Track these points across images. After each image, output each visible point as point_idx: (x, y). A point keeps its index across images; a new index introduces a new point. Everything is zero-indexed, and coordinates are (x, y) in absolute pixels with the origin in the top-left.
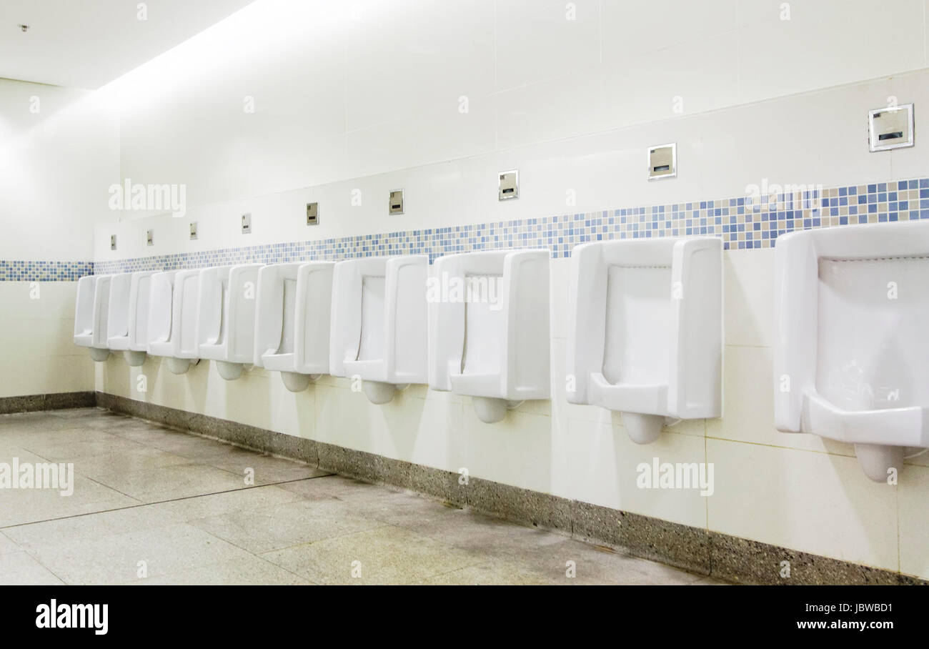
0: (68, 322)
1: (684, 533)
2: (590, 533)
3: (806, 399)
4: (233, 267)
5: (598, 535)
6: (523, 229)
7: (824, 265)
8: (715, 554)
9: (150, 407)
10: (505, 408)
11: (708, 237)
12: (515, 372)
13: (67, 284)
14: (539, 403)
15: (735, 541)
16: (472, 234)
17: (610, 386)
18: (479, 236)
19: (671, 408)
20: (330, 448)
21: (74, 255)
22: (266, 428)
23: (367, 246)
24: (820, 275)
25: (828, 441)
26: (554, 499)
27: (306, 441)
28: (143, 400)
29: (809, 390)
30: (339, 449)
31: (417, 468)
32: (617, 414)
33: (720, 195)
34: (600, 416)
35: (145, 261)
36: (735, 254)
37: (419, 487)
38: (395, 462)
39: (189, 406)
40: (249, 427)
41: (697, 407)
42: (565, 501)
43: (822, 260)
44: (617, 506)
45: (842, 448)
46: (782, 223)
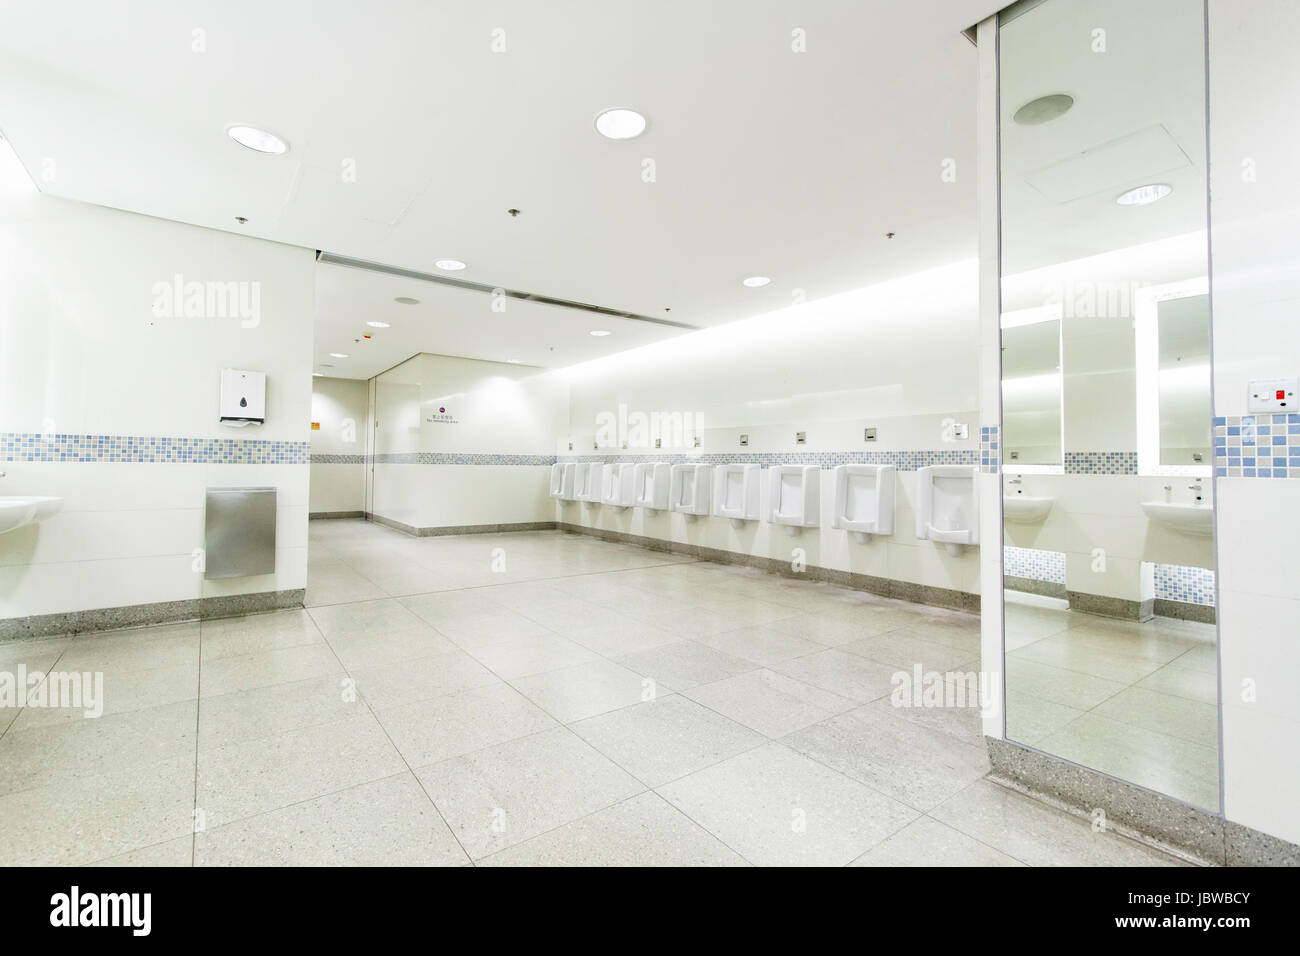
0: (546, 487)
1: (878, 580)
2: (837, 582)
3: (928, 529)
4: (658, 464)
5: (841, 583)
6: (807, 457)
7: (935, 479)
8: (891, 588)
9: (593, 530)
10: (799, 531)
11: (889, 466)
12: (807, 517)
13: (545, 468)
14: (815, 529)
15: (900, 582)
16: (783, 457)
17: (848, 521)
18: (786, 458)
19: (876, 530)
20: (705, 549)
21: (548, 453)
22: (667, 540)
23: (727, 459)
24: (934, 482)
25: (936, 543)
26: (821, 569)
27: (692, 546)
28: (589, 526)
29: (929, 524)
30: (709, 549)
31: (754, 558)
32: (851, 533)
33: (895, 449)
34: (844, 533)
35: (593, 457)
36: (900, 472)
37: (754, 566)
38: (740, 554)
39: (620, 529)
40: (658, 540)
41: (885, 531)
42: (826, 569)
43: (934, 478)
44: (849, 571)
45: (940, 544)
46: (919, 463)
